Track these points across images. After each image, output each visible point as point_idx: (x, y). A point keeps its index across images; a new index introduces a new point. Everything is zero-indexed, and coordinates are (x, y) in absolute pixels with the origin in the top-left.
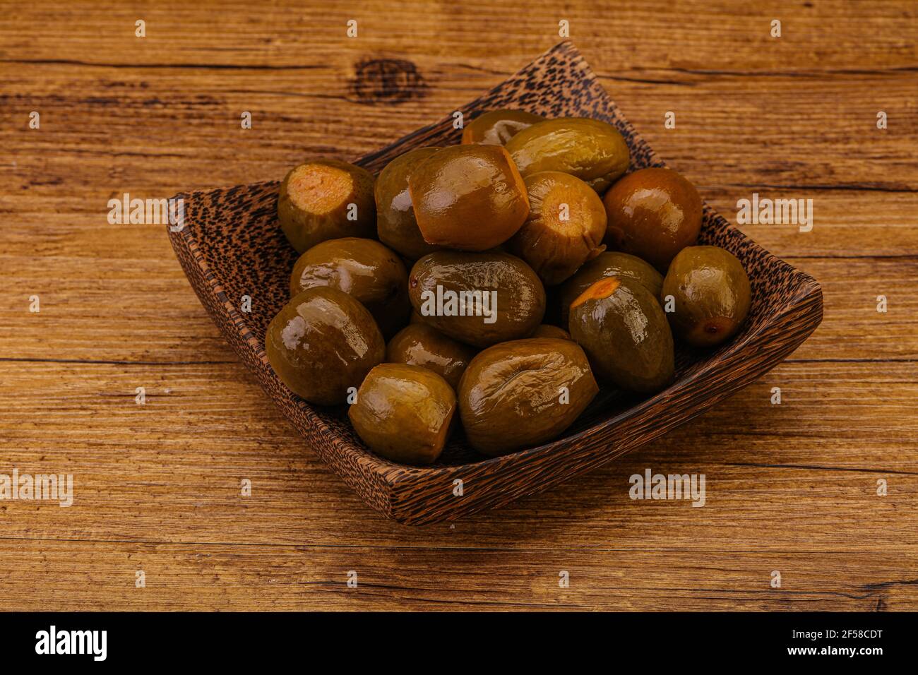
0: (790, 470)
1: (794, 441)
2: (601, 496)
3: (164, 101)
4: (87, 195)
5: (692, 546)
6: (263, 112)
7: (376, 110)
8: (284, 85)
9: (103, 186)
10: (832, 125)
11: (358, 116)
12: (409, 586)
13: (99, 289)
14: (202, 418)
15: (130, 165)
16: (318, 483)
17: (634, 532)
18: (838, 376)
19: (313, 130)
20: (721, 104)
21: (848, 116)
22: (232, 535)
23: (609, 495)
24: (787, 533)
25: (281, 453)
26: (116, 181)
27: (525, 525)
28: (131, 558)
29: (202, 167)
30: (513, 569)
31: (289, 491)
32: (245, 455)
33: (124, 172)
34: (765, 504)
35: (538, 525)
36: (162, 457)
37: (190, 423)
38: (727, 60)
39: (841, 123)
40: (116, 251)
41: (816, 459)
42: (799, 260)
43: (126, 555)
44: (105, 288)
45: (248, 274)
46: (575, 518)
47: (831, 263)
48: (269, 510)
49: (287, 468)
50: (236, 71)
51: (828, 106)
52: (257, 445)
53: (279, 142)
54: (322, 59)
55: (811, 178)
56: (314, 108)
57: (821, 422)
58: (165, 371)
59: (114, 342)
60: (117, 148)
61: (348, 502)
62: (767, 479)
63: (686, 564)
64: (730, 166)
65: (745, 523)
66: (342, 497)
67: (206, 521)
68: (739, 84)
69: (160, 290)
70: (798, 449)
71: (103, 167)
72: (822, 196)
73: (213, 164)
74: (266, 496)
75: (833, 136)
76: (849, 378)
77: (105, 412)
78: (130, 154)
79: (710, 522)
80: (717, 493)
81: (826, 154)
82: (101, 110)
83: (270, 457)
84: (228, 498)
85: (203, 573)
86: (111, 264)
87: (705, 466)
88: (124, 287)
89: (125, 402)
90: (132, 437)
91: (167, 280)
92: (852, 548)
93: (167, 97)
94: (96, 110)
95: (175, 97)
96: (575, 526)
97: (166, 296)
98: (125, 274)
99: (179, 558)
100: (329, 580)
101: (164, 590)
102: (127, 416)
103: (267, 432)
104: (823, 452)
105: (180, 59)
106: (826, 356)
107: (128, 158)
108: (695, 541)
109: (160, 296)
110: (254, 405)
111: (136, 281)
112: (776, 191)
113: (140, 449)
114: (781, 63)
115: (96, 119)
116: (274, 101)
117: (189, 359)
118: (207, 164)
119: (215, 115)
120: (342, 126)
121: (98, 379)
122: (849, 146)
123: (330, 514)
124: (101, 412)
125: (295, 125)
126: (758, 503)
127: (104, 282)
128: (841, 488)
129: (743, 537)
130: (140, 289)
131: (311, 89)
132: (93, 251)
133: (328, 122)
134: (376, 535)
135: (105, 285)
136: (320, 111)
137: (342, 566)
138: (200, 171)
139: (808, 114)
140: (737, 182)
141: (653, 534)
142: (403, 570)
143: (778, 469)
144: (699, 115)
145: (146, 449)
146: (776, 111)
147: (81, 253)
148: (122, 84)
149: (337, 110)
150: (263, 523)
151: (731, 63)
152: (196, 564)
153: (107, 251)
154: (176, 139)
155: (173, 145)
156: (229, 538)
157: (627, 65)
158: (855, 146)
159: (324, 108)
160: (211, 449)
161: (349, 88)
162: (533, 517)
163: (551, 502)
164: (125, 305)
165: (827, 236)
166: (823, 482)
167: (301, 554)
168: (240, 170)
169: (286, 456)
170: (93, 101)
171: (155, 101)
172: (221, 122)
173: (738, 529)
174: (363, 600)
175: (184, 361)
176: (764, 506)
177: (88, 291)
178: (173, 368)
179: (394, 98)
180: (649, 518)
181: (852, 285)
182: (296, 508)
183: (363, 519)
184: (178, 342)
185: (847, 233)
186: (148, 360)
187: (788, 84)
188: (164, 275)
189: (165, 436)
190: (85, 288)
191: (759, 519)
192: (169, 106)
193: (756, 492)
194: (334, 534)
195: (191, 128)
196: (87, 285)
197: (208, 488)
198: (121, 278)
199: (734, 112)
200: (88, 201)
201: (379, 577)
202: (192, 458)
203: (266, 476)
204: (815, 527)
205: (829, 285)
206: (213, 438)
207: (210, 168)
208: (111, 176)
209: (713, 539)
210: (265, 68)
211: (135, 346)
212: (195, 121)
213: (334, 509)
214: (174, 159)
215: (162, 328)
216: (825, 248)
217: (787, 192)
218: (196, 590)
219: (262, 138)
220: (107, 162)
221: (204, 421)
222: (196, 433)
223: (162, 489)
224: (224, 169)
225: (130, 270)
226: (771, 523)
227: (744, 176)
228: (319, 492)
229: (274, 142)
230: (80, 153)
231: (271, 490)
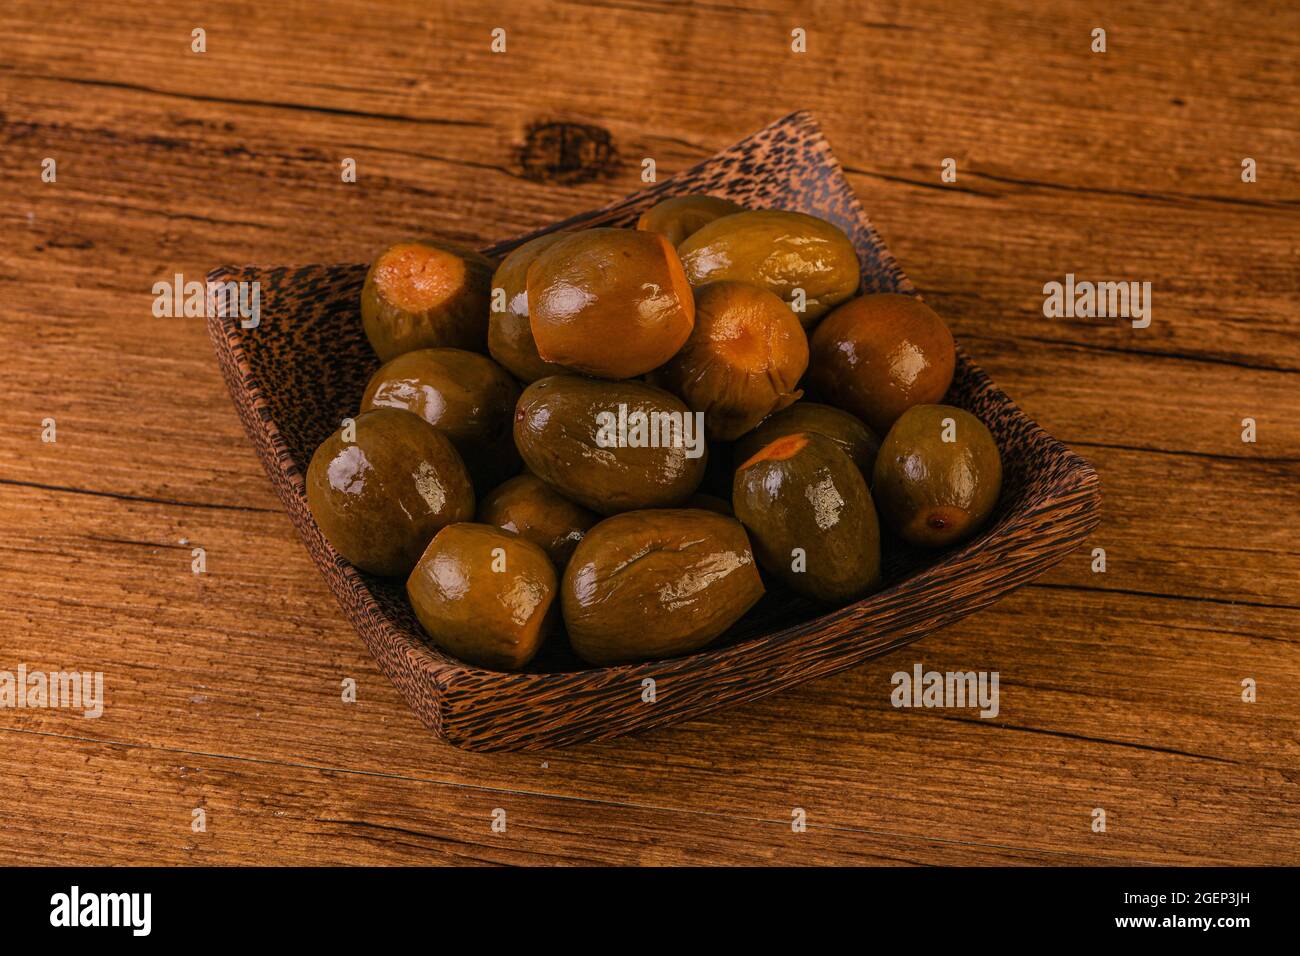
0: (1036, 735)
1: (1048, 697)
2: (761, 744)
3: (253, 151)
4: (123, 267)
5: (877, 826)
6: (386, 179)
7: (546, 191)
8: (421, 144)
9: (146, 256)
10: (1183, 270)
11: (518, 196)
12: (469, 839)
13: (115, 395)
14: (224, 582)
15: (190, 232)
16: (368, 687)
17: (798, 799)
18: (1128, 614)
19: (451, 208)
20: (1031, 226)
21: (1208, 259)
22: (235, 746)
23: (772, 744)
24: (1015, 822)
25: (325, 642)
26: (166, 252)
27: (648, 773)
28: (90, 763)
29: (289, 244)
30: (619, 831)
31: (326, 694)
32: (274, 639)
33: (179, 241)
34: (991, 779)
35: (665, 776)
36: (158, 630)
37: (206, 588)
38: (1050, 166)
39: (1196, 268)
40: (149, 346)
41: (1075, 724)
42: (1102, 449)
43: (84, 757)
44: (124, 395)
45: (310, 388)
46: (719, 770)
47: (1146, 457)
48: (293, 717)
49: (329, 663)
50: (359, 120)
51: (1181, 242)
52: (293, 626)
53: (402, 221)
54: (481, 114)
55: (1140, 339)
56: (459, 179)
57: (1092, 675)
58: (185, 514)
59: (122, 468)
60: (175, 207)
61: (406, 717)
62: (1001, 745)
63: (865, 851)
64: (1028, 312)
65: (958, 802)
66: (398, 709)
67: (203, 723)
68: (1061, 201)
69: (199, 404)
70: (1053, 707)
71: (152, 232)
72: (1151, 365)
73: (305, 242)
74: (292, 698)
75: (1181, 284)
76: (1142, 617)
77: (92, 562)
78: (193, 218)
79: (909, 796)
80: (926, 757)
81: (1166, 308)
82: (165, 155)
83: (307, 644)
84: (239, 694)
85: (185, 792)
86: (138, 363)
87: (916, 719)
88: (151, 395)
89: (122, 551)
90: (122, 598)
91: (211, 392)
92: (1105, 852)
93: (258, 146)
94: (157, 154)
95: (269, 147)
96: (718, 782)
97: (206, 413)
98: (155, 379)
99: (157, 769)
100: (358, 820)
101: (126, 810)
102: (121, 569)
103: (311, 611)
104: (1088, 717)
105: (286, 97)
106: (1116, 584)
107: (188, 222)
108: (883, 820)
109: (197, 412)
110: (299, 572)
111: (168, 389)
112: (1087, 352)
113: (131, 616)
114: (1126, 178)
115: (154, 166)
116: (405, 164)
117: (221, 502)
118: (297, 241)
119: (320, 176)
120: (494, 207)
121: (91, 516)
122: (1201, 300)
123: (376, 731)
124: (87, 561)
125: (428, 200)
126: (981, 777)
127: (123, 387)
128: (1104, 768)
129: (951, 820)
130: (171, 401)
131: (460, 152)
132: (116, 343)
133: (474, 199)
134: (435, 766)
135: (125, 390)
136: (466, 184)
137: (379, 803)
138: (284, 249)
139: (1152, 252)
140: (1036, 335)
141: (826, 804)
142: (464, 817)
143: (1018, 733)
144: (996, 238)
145: (138, 618)
146: (1106, 243)
147: (99, 345)
148: (199, 123)
149: (491, 184)
150: (281, 734)
151: (1054, 172)
152: (179, 779)
153: (136, 345)
154: (259, 202)
155: (253, 210)
156: (230, 749)
157: (907, 161)
158: (1209, 300)
159: (473, 180)
160: (229, 626)
161: (512, 156)
162: (660, 764)
163: (690, 745)
164: (147, 420)
165: (1147, 420)
166: (1080, 756)
167: (326, 780)
168: (340, 254)
169: (331, 646)
170: (155, 141)
171: (241, 150)
172: (326, 186)
173: (947, 809)
174: (401, 852)
175: (214, 503)
176: (990, 781)
177: (99, 396)
178: (197, 511)
179: (573, 175)
180: (823, 781)
181: (1170, 492)
182: (332, 718)
183: (422, 742)
184: (210, 476)
185: (1177, 419)
186: (165, 497)
187: (1131, 207)
188: (209, 385)
189: (168, 602)
190: (97, 392)
191: (979, 798)
192: (259, 158)
193: (982, 762)
194: (378, 758)
195: (283, 190)
196: (100, 388)
197: (214, 679)
198: (149, 383)
199: (1046, 239)
200: (123, 275)
201: (429, 823)
202: (201, 635)
203: (298, 670)
204: (1056, 818)
205: (1138, 487)
206: (234, 611)
207: (300, 246)
208: (161, 246)
209: (909, 820)
210: (401, 119)
211: (150, 475)
212: (291, 182)
213: (384, 724)
214: (252, 230)
215: (192, 455)
216: (1141, 437)
217: (1102, 355)
218: (171, 815)
219: (379, 213)
220: (158, 225)
221: (226, 587)
222: (212, 602)
223: (150, 674)
224: (319, 250)
225: (164, 373)
226: (995, 806)
227: (1046, 328)
228: (367, 699)
229: (394, 220)
230: (123, 209)
231: (301, 690)
